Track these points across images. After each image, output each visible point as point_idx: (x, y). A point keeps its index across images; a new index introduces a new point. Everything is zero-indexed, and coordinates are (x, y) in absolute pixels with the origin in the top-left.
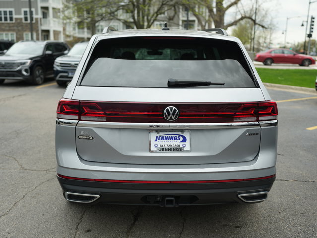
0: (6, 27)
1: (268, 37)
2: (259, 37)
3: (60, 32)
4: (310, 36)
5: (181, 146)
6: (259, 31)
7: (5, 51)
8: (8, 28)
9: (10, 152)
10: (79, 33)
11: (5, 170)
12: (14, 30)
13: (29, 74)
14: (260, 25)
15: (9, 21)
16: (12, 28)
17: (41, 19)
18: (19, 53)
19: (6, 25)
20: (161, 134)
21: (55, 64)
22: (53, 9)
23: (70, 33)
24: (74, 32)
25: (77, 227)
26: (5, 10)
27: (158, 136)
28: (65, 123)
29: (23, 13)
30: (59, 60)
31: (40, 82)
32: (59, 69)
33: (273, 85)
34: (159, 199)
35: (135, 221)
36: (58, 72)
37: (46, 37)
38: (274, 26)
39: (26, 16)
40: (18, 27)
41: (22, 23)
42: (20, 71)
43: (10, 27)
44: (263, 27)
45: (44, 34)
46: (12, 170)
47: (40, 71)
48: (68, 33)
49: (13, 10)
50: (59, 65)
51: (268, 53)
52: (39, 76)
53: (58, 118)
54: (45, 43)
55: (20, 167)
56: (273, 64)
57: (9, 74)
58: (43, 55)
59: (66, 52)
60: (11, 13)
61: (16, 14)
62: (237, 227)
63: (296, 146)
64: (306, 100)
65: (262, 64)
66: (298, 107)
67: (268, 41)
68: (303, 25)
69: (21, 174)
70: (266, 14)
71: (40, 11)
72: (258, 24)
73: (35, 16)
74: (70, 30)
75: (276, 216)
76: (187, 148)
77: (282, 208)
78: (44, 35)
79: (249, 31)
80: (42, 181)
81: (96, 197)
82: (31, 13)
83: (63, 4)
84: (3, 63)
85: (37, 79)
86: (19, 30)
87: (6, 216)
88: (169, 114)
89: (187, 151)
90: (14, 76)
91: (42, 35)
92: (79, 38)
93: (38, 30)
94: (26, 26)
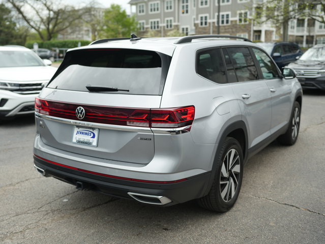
3: (273, 31)
5: (91, 141)
10: (298, 31)
15: (225, 24)
16: (227, 30)
17: (254, 20)
19: (222, 28)
20: (80, 129)
26: (223, 13)
27: (78, 130)
29: (238, 15)
37: (258, 37)
39: (241, 18)
40: (232, 29)
41: (237, 25)
43: (225, 29)
45: (256, 34)
49: (229, 13)
60: (227, 16)
61: (232, 17)
71: (254, 12)
73: (249, 17)
76: (95, 144)
78: (256, 36)
86: (233, 32)
88: (79, 113)
89: (94, 146)
91: (253, 36)
92: (297, 36)
93: (250, 31)
94: (240, 28)
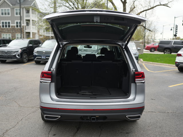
0: (6, 30)
1: (153, 36)
2: (148, 36)
3: (36, 33)
4: (175, 35)
6: (147, 33)
7: (7, 44)
8: (7, 31)
9: (13, 98)
10: (47, 34)
11: (11, 107)
12: (10, 32)
13: (20, 57)
14: (148, 29)
15: (8, 27)
16: (10, 31)
17: (25, 26)
18: (15, 46)
19: (6, 29)
21: (34, 51)
22: (32, 20)
23: (42, 34)
24: (44, 33)
25: (49, 133)
26: (6, 21)
28: (44, 82)
29: (16, 23)
30: (36, 50)
31: (26, 62)
32: (36, 54)
33: (154, 63)
34: (88, 118)
35: (77, 131)
36: (36, 56)
37: (28, 36)
38: (156, 30)
39: (17, 25)
40: (12, 31)
41: (15, 28)
42: (15, 56)
43: (8, 31)
44: (150, 30)
46: (14, 107)
47: (26, 56)
48: (40, 34)
49: (10, 21)
50: (36, 52)
51: (152, 45)
52: (25, 58)
53: (41, 80)
54: (29, 40)
55: (18, 106)
56: (155, 51)
57: (9, 57)
58: (27, 47)
59: (40, 45)
60: (9, 23)
61: (12, 24)
62: (127, 133)
63: (162, 95)
64: (171, 71)
65: (149, 51)
66: (166, 75)
67: (153, 38)
68: (171, 30)
69: (19, 109)
70: (151, 24)
71: (25, 22)
72: (147, 29)
73: (22, 25)
74: (42, 32)
75: (147, 128)
77: (150, 125)
79: (142, 33)
80: (30, 112)
81: (59, 117)
82: (20, 23)
83: (38, 18)
84: (6, 51)
85: (24, 60)
86: (13, 32)
87: (13, 128)
90: (12, 58)
91: (26, 35)
92: (46, 36)
93: (24, 32)
94: (17, 30)
